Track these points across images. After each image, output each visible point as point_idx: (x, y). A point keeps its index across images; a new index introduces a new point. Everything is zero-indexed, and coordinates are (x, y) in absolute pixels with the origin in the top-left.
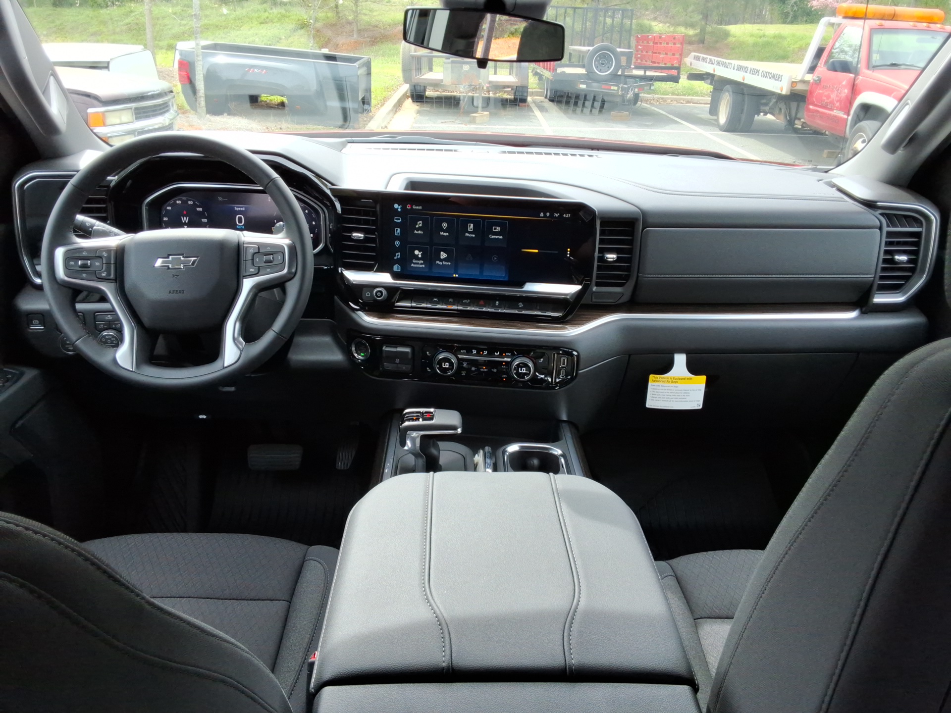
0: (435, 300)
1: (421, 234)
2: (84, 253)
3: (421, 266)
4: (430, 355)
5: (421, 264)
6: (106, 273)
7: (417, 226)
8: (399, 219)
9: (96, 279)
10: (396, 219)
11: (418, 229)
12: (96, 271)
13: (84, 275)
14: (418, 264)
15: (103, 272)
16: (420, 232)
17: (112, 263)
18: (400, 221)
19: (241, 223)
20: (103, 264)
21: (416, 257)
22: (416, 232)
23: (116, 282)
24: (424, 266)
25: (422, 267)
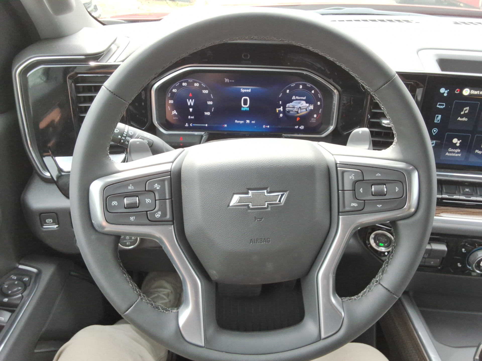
0: (467, 190)
1: (465, 121)
2: (129, 188)
3: (457, 155)
4: (465, 252)
5: (458, 153)
6: (160, 213)
7: (462, 113)
8: (443, 105)
9: (149, 222)
10: (439, 105)
11: (462, 116)
12: (147, 211)
13: (132, 219)
14: (454, 152)
15: (157, 212)
16: (464, 119)
17: (167, 197)
18: (444, 106)
19: (246, 105)
20: (156, 200)
21: (454, 146)
22: (459, 119)
23: (173, 224)
24: (460, 155)
25: (458, 157)
